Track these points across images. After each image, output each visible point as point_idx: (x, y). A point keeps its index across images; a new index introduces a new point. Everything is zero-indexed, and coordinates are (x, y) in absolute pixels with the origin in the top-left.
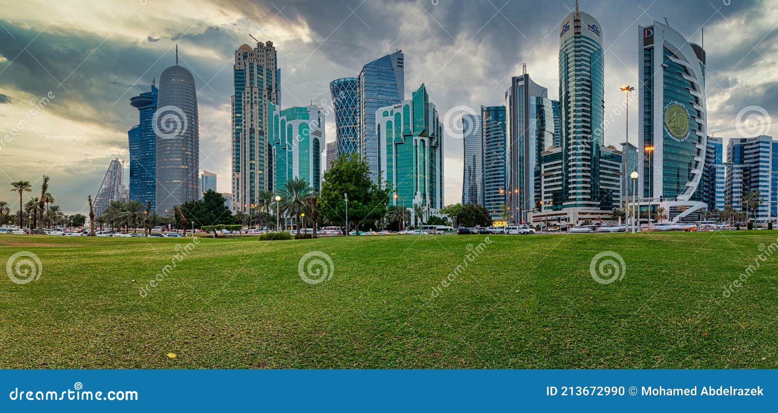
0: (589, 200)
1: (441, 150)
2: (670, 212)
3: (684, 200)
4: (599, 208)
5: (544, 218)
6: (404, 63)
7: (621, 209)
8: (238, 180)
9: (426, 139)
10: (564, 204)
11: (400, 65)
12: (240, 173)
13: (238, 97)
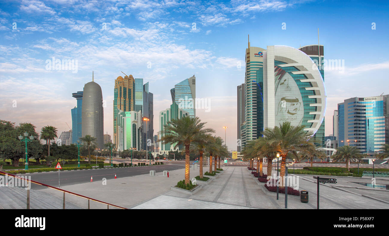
6: (196, 82)
11: (193, 83)
13: (116, 101)
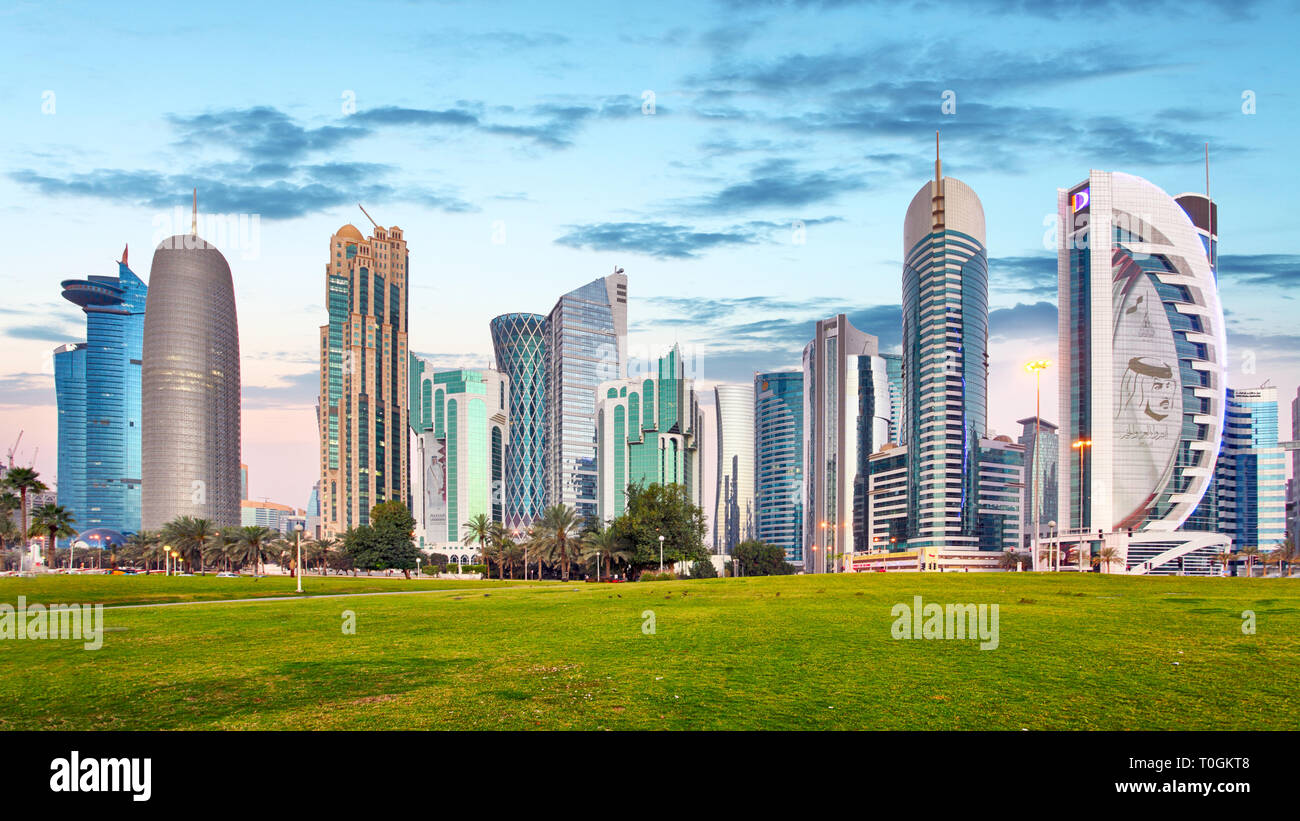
0: (957, 534)
1: (700, 455)
2: (1129, 553)
3: (1164, 531)
4: (977, 548)
5: (873, 565)
6: (628, 294)
7: (1021, 549)
8: (334, 484)
9: (679, 438)
10: (910, 541)
11: (620, 297)
12: (339, 472)
13: (335, 330)
